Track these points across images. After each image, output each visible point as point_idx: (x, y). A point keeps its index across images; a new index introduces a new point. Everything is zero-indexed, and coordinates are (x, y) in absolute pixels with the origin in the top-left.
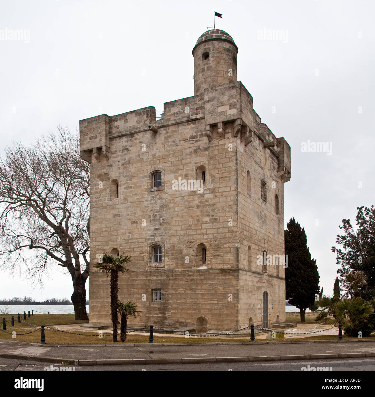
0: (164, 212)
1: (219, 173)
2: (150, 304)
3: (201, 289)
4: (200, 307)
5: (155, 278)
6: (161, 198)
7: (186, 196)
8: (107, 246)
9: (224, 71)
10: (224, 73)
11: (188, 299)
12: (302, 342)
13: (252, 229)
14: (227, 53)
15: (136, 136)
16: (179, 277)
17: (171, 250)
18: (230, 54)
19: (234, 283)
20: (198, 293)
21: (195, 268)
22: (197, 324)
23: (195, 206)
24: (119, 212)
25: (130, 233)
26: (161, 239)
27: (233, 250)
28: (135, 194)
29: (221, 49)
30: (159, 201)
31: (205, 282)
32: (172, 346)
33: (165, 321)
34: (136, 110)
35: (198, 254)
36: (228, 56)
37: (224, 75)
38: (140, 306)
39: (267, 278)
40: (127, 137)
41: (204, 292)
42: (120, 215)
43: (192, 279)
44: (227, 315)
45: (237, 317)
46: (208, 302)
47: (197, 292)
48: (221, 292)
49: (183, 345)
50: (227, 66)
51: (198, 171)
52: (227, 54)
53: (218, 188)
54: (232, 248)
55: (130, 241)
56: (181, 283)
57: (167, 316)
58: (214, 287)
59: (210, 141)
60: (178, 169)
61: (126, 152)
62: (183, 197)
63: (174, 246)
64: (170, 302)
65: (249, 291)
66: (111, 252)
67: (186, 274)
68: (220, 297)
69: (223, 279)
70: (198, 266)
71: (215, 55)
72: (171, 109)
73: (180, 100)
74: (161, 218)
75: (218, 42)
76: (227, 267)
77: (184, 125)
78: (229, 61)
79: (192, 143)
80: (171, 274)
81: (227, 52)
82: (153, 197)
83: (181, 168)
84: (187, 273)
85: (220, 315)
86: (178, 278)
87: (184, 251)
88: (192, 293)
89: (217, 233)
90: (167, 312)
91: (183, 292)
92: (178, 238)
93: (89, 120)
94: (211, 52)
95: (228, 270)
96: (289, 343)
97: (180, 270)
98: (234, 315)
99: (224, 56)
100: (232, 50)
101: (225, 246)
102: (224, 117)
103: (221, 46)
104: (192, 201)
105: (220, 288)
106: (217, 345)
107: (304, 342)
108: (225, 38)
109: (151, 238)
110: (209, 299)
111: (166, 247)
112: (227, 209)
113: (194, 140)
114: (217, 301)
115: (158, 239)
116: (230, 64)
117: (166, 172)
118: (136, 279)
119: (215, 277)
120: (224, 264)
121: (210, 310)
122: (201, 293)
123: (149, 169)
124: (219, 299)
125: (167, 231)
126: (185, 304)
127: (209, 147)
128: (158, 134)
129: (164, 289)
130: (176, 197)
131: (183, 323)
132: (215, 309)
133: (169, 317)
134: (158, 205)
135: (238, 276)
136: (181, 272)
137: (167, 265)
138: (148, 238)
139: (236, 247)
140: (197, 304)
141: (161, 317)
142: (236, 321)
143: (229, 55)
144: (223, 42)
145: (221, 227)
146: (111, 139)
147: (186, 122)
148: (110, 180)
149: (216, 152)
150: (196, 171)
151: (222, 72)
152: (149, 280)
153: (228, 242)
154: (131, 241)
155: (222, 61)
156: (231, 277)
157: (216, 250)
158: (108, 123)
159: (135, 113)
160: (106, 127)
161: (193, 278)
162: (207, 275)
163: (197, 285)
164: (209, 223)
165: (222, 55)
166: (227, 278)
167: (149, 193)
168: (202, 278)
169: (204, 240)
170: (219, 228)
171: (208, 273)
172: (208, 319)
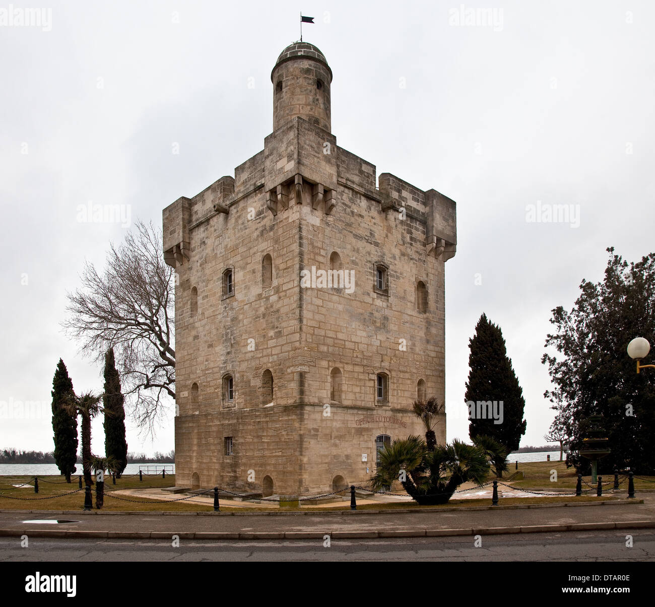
0: (235, 328)
1: (283, 263)
2: (223, 458)
3: (267, 436)
4: (266, 461)
5: (227, 422)
6: (232, 309)
7: (253, 302)
8: (189, 380)
9: (299, 105)
10: (301, 107)
11: (256, 450)
12: (285, 514)
13: (345, 341)
14: (305, 76)
15: (211, 222)
16: (247, 419)
17: (241, 382)
18: (310, 77)
19: (297, 425)
20: (264, 442)
21: (261, 406)
22: (265, 485)
23: (261, 315)
24: (197, 332)
25: (207, 361)
26: (232, 366)
27: (296, 377)
28: (211, 306)
29: (297, 72)
30: (230, 313)
31: (270, 425)
32: (107, 514)
33: (236, 482)
34: (211, 185)
35: (265, 385)
36: (307, 80)
37: (299, 110)
38: (215, 461)
39: (389, 414)
40: (203, 225)
41: (270, 439)
42: (198, 336)
43: (259, 422)
44: (291, 472)
45: (301, 475)
46: (274, 454)
47: (263, 440)
48: (285, 439)
49: (120, 513)
50: (304, 96)
51: (265, 263)
52: (305, 78)
53: (282, 285)
54: (295, 374)
55: (206, 372)
56: (249, 427)
57: (238, 475)
58: (278, 432)
59: (274, 216)
60: (247, 264)
61: (203, 246)
62: (251, 303)
63: (243, 376)
64: (240, 455)
65: (333, 436)
66: (192, 388)
67: (253, 415)
68: (284, 447)
69: (286, 420)
70: (265, 403)
71: (289, 83)
72: (241, 175)
73: (249, 160)
74: (232, 337)
75: (293, 61)
76: (291, 401)
77: (252, 197)
78: (309, 88)
79: (259, 222)
80: (241, 416)
81: (306, 74)
82: (226, 308)
83: (249, 262)
84: (254, 413)
85: (284, 472)
86: (246, 421)
87: (252, 381)
88: (259, 442)
89: (282, 353)
90: (237, 470)
91: (251, 440)
92: (246, 363)
93: (170, 208)
94: (284, 80)
95: (291, 406)
96: (266, 515)
97: (248, 409)
98: (297, 472)
99: (301, 81)
100: (314, 69)
101: (289, 371)
102: (282, 176)
103: (296, 67)
104: (258, 307)
105: (283, 433)
106: (163, 515)
107: (288, 514)
108: (303, 53)
109: (224, 366)
110: (273, 449)
111: (237, 377)
112: (291, 315)
113: (260, 218)
114: (281, 453)
115: (229, 367)
116: (310, 91)
117: (236, 270)
118: (211, 424)
119: (279, 418)
120: (288, 398)
121: (275, 465)
122: (266, 442)
123: (221, 267)
124: (283, 450)
125: (237, 356)
126: (253, 457)
127: (274, 225)
128: (230, 215)
129: (235, 438)
130: (245, 305)
131: (252, 485)
132: (280, 465)
133: (240, 477)
134: (229, 319)
135: (302, 414)
136: (249, 413)
137: (237, 403)
138: (222, 366)
139: (299, 371)
140: (263, 457)
141: (233, 476)
142: (299, 482)
143: (308, 78)
144: (299, 61)
145: (284, 343)
146: (191, 230)
147: (253, 192)
148: (190, 288)
149: (280, 231)
150: (263, 263)
151: (298, 106)
152: (222, 425)
153: (291, 364)
154: (208, 372)
155: (298, 90)
156: (294, 417)
157: (281, 378)
158: (187, 208)
159: (211, 190)
160: (183, 215)
161: (259, 420)
162: (272, 415)
163: (263, 429)
164: (274, 339)
165: (298, 81)
166: (290, 418)
167: (222, 302)
168: (268, 419)
169: (270, 364)
170: (283, 345)
171: (272, 412)
172: (274, 479)
